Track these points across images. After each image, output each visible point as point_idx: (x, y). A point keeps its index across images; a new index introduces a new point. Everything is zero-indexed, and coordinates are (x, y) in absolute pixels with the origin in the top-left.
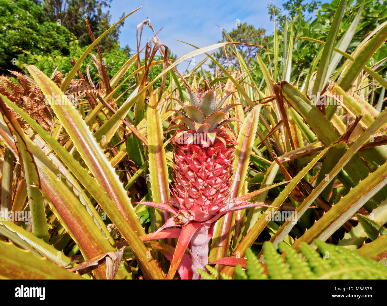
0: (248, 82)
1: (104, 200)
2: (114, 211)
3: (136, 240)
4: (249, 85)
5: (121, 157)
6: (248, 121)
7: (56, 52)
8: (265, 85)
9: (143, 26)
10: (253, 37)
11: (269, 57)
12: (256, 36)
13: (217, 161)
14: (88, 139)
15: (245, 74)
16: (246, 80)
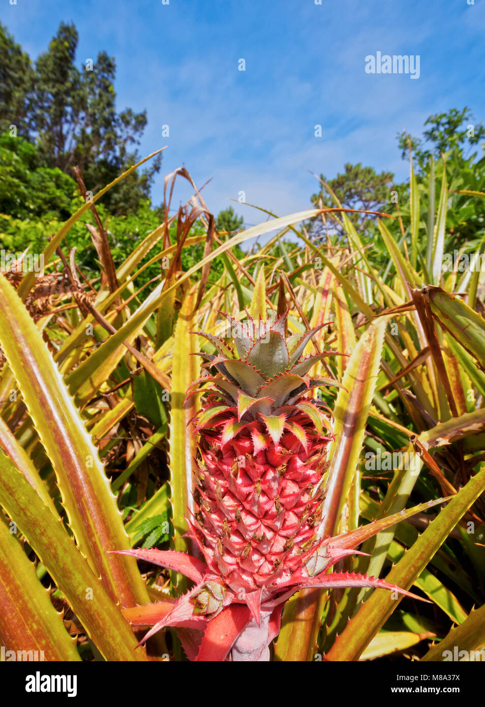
0: (363, 267)
1: (54, 539)
2: (73, 561)
3: (116, 624)
4: (365, 274)
5: (124, 409)
6: (362, 350)
7: (50, 214)
8: (393, 273)
9: (174, 178)
10: (373, 187)
11: (401, 220)
12: (377, 185)
13: (288, 477)
14: (54, 389)
15: (357, 254)
16: (360, 265)
